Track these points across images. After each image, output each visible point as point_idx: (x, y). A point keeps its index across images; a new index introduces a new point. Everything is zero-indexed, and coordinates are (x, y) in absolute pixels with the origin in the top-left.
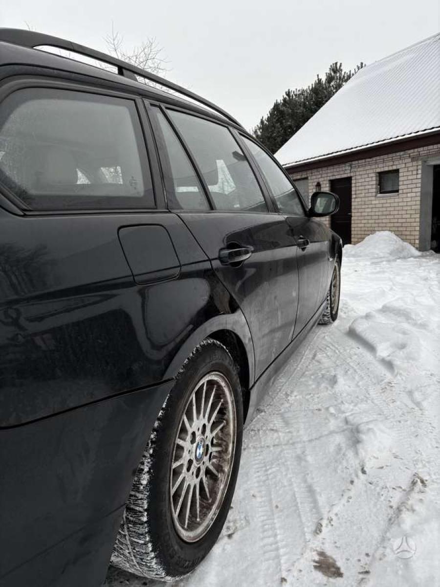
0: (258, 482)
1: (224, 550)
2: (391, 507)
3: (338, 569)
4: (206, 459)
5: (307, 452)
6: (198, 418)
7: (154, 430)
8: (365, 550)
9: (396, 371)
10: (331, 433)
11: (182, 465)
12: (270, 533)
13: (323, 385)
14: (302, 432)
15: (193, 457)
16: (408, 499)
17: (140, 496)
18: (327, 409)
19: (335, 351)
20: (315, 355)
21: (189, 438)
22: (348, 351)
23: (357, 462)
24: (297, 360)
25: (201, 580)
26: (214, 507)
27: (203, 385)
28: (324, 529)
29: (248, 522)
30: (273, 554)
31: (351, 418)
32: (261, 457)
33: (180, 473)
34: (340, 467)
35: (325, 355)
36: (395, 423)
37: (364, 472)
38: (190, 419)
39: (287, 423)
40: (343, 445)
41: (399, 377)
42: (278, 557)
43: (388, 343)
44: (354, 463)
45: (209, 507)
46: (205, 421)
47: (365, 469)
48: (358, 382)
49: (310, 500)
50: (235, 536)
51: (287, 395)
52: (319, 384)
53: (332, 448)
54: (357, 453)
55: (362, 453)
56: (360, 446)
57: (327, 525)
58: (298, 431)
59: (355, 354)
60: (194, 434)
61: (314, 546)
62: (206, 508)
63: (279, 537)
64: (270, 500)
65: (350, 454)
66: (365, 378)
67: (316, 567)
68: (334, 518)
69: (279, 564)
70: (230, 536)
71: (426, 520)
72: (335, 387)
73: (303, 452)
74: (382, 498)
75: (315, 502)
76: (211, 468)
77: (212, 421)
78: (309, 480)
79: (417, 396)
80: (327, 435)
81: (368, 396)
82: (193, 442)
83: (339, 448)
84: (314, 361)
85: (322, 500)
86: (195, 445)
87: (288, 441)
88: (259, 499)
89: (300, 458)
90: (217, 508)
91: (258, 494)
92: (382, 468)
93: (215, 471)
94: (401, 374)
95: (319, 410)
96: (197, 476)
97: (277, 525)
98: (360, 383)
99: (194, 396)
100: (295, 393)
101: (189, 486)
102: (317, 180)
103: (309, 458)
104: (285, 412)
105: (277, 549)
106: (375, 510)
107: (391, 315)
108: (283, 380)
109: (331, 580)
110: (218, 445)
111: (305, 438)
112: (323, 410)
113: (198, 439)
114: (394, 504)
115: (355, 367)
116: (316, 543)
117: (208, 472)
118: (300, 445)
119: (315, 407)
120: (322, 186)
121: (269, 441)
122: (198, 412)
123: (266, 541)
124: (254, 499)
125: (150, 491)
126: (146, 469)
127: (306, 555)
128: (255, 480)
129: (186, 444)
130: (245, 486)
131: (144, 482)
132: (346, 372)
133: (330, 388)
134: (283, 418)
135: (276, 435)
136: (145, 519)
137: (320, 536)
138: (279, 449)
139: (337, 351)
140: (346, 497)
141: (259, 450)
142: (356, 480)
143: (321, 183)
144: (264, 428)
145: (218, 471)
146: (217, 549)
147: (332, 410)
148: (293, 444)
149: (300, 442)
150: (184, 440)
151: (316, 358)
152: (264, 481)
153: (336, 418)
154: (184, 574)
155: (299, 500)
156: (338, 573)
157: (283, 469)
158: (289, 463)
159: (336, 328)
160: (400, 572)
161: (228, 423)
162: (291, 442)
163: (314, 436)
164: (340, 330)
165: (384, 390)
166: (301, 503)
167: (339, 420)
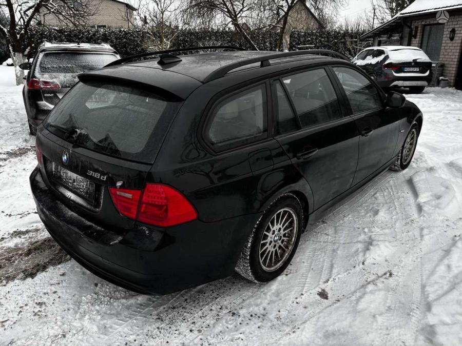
0: (308, 257)
1: (282, 279)
2: (367, 281)
3: (328, 297)
4: (280, 242)
5: (339, 249)
6: (277, 225)
7: (255, 228)
8: (344, 293)
9: (422, 213)
10: (358, 242)
11: (267, 242)
12: (304, 278)
13: (369, 214)
14: (341, 238)
15: (273, 240)
16: (377, 280)
17: (247, 250)
18: (364, 228)
19: (390, 192)
20: (376, 193)
21: (271, 232)
22: (399, 194)
23: (363, 258)
24: (362, 195)
25: (270, 286)
26: (281, 262)
27: (281, 212)
28: (329, 282)
29: (296, 272)
30: (302, 285)
31: (373, 236)
32: (314, 246)
33: (266, 245)
34: (353, 259)
35: (382, 194)
36: (399, 244)
37: (363, 264)
38: (273, 225)
39: (336, 232)
40: (360, 250)
41: (422, 218)
42: (304, 287)
43: (430, 193)
44: (361, 258)
45: (279, 261)
46: (281, 226)
47: (365, 263)
48: (393, 216)
49: (329, 270)
50: (289, 275)
51: (344, 216)
52: (367, 213)
53: (353, 250)
54: (364, 255)
55: (367, 255)
56: (368, 252)
57: (332, 281)
58: (340, 238)
59: (403, 197)
60: (274, 231)
61: (321, 287)
62: (277, 261)
63: (307, 280)
64: (311, 266)
65: (361, 255)
66: (399, 214)
67: (318, 294)
68: (337, 279)
69: (303, 289)
70: (287, 275)
71: (380, 290)
72: (376, 216)
73: (338, 248)
74: (365, 277)
75: (331, 271)
76: (282, 246)
77: (284, 227)
78: (334, 262)
79: (425, 231)
80: (354, 243)
81: (394, 225)
82: (273, 234)
83: (357, 250)
84: (373, 198)
85: (335, 271)
86: (274, 235)
87: (332, 241)
88: (305, 264)
89: (334, 251)
90: (282, 262)
91: (306, 262)
92: (374, 264)
93: (284, 248)
94: (424, 216)
95: (359, 228)
96: (274, 248)
97: (309, 276)
98: (394, 217)
99: (275, 215)
100: (350, 216)
101: (269, 251)
102: (453, 26)
103: (339, 252)
104: (339, 226)
105: (305, 284)
106: (358, 280)
107: (454, 169)
108: (347, 207)
109: (322, 300)
110: (288, 237)
111: (342, 242)
112: (361, 229)
113: (276, 233)
114: (369, 280)
115: (397, 206)
116: (323, 286)
117: (280, 247)
118: (337, 245)
119: (357, 226)
120: (456, 32)
121: (322, 239)
122: (277, 222)
123: (301, 280)
124: (303, 263)
125: (251, 249)
126: (250, 241)
127: (316, 289)
128: (307, 256)
129: (270, 235)
130: (301, 257)
131: (249, 246)
132: (390, 208)
133: (372, 217)
134: (335, 229)
135: (327, 237)
136: (248, 258)
137: (326, 284)
138: (326, 244)
139: (392, 193)
140: (347, 272)
141: (315, 243)
142: (357, 266)
143: (456, 29)
144: (322, 232)
145: (286, 248)
146: (279, 278)
147: (366, 230)
148: (334, 243)
149: (338, 243)
150: (269, 233)
151: (375, 196)
152: (311, 257)
153: (366, 235)
154: (263, 282)
155: (324, 269)
156: (326, 298)
157: (323, 254)
158: (328, 252)
159: (403, 175)
160: (353, 304)
161: (294, 228)
162: (333, 242)
163: (347, 241)
164: (404, 177)
165: (407, 224)
166: (325, 270)
167: (367, 236)
